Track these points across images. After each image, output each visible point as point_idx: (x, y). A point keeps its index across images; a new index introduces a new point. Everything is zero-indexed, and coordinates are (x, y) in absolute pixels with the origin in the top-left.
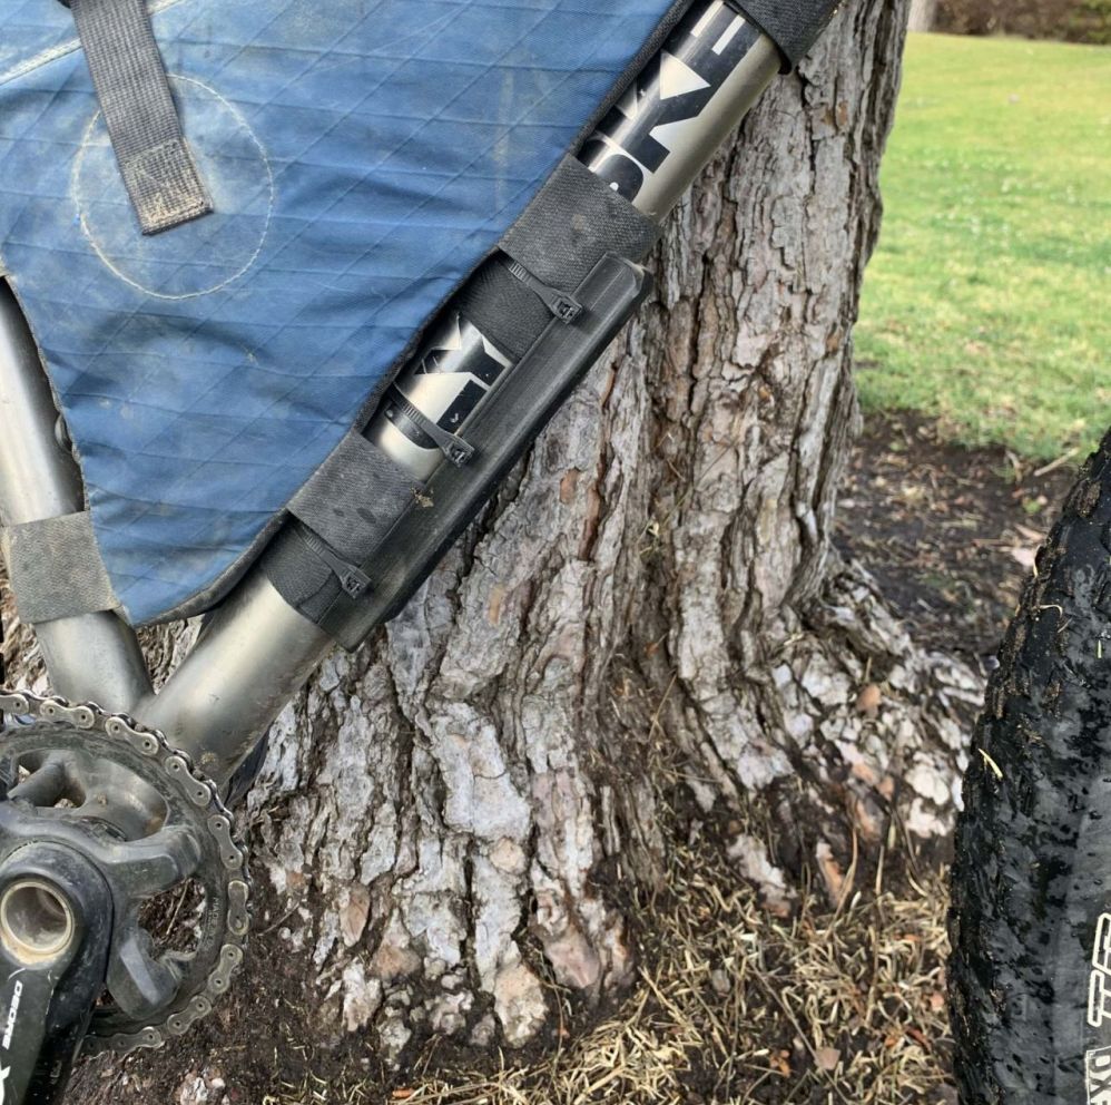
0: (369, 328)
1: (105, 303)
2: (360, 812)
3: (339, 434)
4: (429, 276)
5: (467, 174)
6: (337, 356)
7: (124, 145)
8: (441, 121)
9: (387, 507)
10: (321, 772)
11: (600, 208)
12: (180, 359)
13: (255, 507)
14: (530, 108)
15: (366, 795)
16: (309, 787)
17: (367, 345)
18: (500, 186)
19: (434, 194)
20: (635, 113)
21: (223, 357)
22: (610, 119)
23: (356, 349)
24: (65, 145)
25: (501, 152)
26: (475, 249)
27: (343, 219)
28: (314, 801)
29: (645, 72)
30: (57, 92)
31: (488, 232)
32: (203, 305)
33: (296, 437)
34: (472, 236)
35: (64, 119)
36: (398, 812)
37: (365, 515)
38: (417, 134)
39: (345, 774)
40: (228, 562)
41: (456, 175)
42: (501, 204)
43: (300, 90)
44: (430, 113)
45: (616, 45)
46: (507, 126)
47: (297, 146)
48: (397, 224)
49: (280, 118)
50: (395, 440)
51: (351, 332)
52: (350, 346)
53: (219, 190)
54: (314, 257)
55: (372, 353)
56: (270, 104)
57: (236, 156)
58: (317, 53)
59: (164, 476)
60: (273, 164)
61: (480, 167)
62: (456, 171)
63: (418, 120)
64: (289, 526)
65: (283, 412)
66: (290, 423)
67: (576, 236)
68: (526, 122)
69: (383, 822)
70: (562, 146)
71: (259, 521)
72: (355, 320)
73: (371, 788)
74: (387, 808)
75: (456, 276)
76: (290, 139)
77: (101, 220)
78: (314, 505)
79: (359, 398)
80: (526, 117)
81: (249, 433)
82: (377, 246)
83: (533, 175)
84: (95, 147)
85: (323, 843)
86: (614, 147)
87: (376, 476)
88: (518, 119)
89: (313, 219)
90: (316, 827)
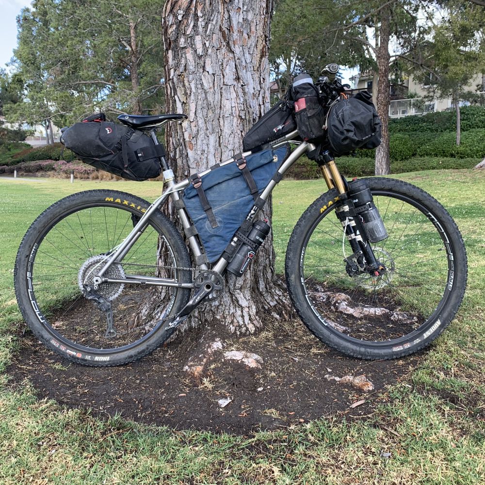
11: (248, 222)
13: (222, 250)
17: (230, 236)
18: (240, 222)
19: (235, 223)
21: (219, 238)
24: (205, 222)
27: (229, 226)
30: (204, 218)
31: (239, 225)
32: (218, 234)
37: (231, 250)
40: (219, 256)
45: (248, 211)
46: (241, 217)
48: (233, 225)
50: (233, 243)
53: (219, 224)
54: (226, 229)
58: (226, 214)
62: (237, 221)
64: (224, 252)
65: (224, 242)
67: (246, 225)
70: (245, 218)
72: (229, 233)
75: (237, 229)
76: (224, 220)
77: (209, 228)
78: (226, 250)
79: (230, 240)
83: (243, 220)
84: (208, 222)
87: (231, 247)
89: (226, 226)
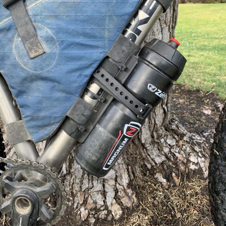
0: (81, 75)
1: (23, 75)
2: (80, 177)
3: (76, 98)
4: (93, 63)
5: (99, 40)
6: (75, 82)
7: (24, 40)
8: (93, 28)
9: (87, 113)
10: (71, 169)
11: (128, 44)
12: (41, 85)
13: (60, 115)
14: (112, 24)
15: (81, 173)
16: (69, 173)
17: (81, 79)
18: (107, 41)
19: (93, 45)
20: (134, 23)
21: (50, 84)
22: (128, 25)
23: (78, 80)
24: (11, 40)
25: (106, 34)
26: (102, 56)
27: (74, 52)
28: (70, 176)
29: (135, 15)
30: (8, 29)
31: (104, 52)
32: (44, 73)
33: (67, 99)
34: (101, 53)
35: (10, 35)
36: (88, 176)
37: (83, 115)
38: (88, 32)
39: (76, 169)
40: (55, 127)
41: (97, 40)
42: (107, 45)
43: (63, 24)
44: (91, 27)
45: (129, 9)
46: (107, 28)
47: (63, 37)
48: (85, 52)
49: (58, 30)
50: (87, 98)
51: (77, 76)
52: (77, 79)
53: (46, 48)
54: (68, 61)
55: (82, 81)
56: (56, 28)
57: (49, 40)
58: (65, 15)
59: (39, 110)
60: (58, 41)
61: (102, 38)
62: (97, 39)
63: (88, 29)
65: (64, 95)
66: (66, 97)
67: (123, 51)
68: (112, 27)
69: (85, 178)
70: (119, 32)
71: (61, 118)
72: (77, 74)
73: (82, 172)
74: (86, 175)
75: (98, 62)
76: (61, 35)
77: (20, 57)
78: (72, 113)
79: (80, 90)
80: (111, 26)
81: (57, 99)
82: (81, 57)
83: (113, 39)
84: (17, 40)
85: (73, 184)
86: (130, 31)
87: (84, 106)
88: (110, 27)
89: (67, 52)
90: (71, 181)
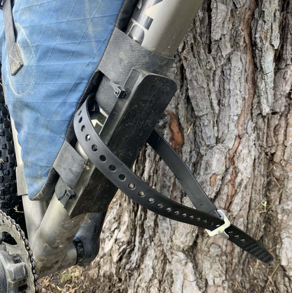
0: (64, 103)
2: (148, 280)
3: (62, 141)
4: (77, 82)
5: (82, 41)
6: (56, 113)
7: (8, 49)
8: (70, 21)
9: (76, 168)
10: (142, 264)
13: (45, 165)
14: (96, 10)
15: (150, 275)
16: (138, 267)
18: (94, 44)
19: (73, 50)
21: (34, 115)
23: (61, 110)
25: (91, 30)
27: (52, 63)
28: (139, 272)
31: (93, 63)
32: (25, 97)
33: (52, 141)
34: (88, 65)
36: (160, 283)
38: (64, 27)
39: (146, 267)
41: (79, 42)
42: (95, 51)
43: (36, 20)
44: (66, 19)
46: (90, 18)
47: (37, 39)
49: (32, 30)
51: (58, 104)
52: (58, 109)
54: (46, 79)
55: (65, 112)
56: (29, 26)
57: (25, 46)
60: (33, 47)
61: (85, 37)
62: (78, 40)
63: (63, 22)
66: (50, 137)
68: (96, 16)
69: (155, 285)
71: (47, 169)
72: (60, 100)
73: (152, 273)
74: (156, 281)
77: (9, 73)
80: (96, 14)
82: (60, 72)
83: (103, 38)
85: (138, 286)
88: (93, 15)
89: (43, 64)
90: (138, 281)
